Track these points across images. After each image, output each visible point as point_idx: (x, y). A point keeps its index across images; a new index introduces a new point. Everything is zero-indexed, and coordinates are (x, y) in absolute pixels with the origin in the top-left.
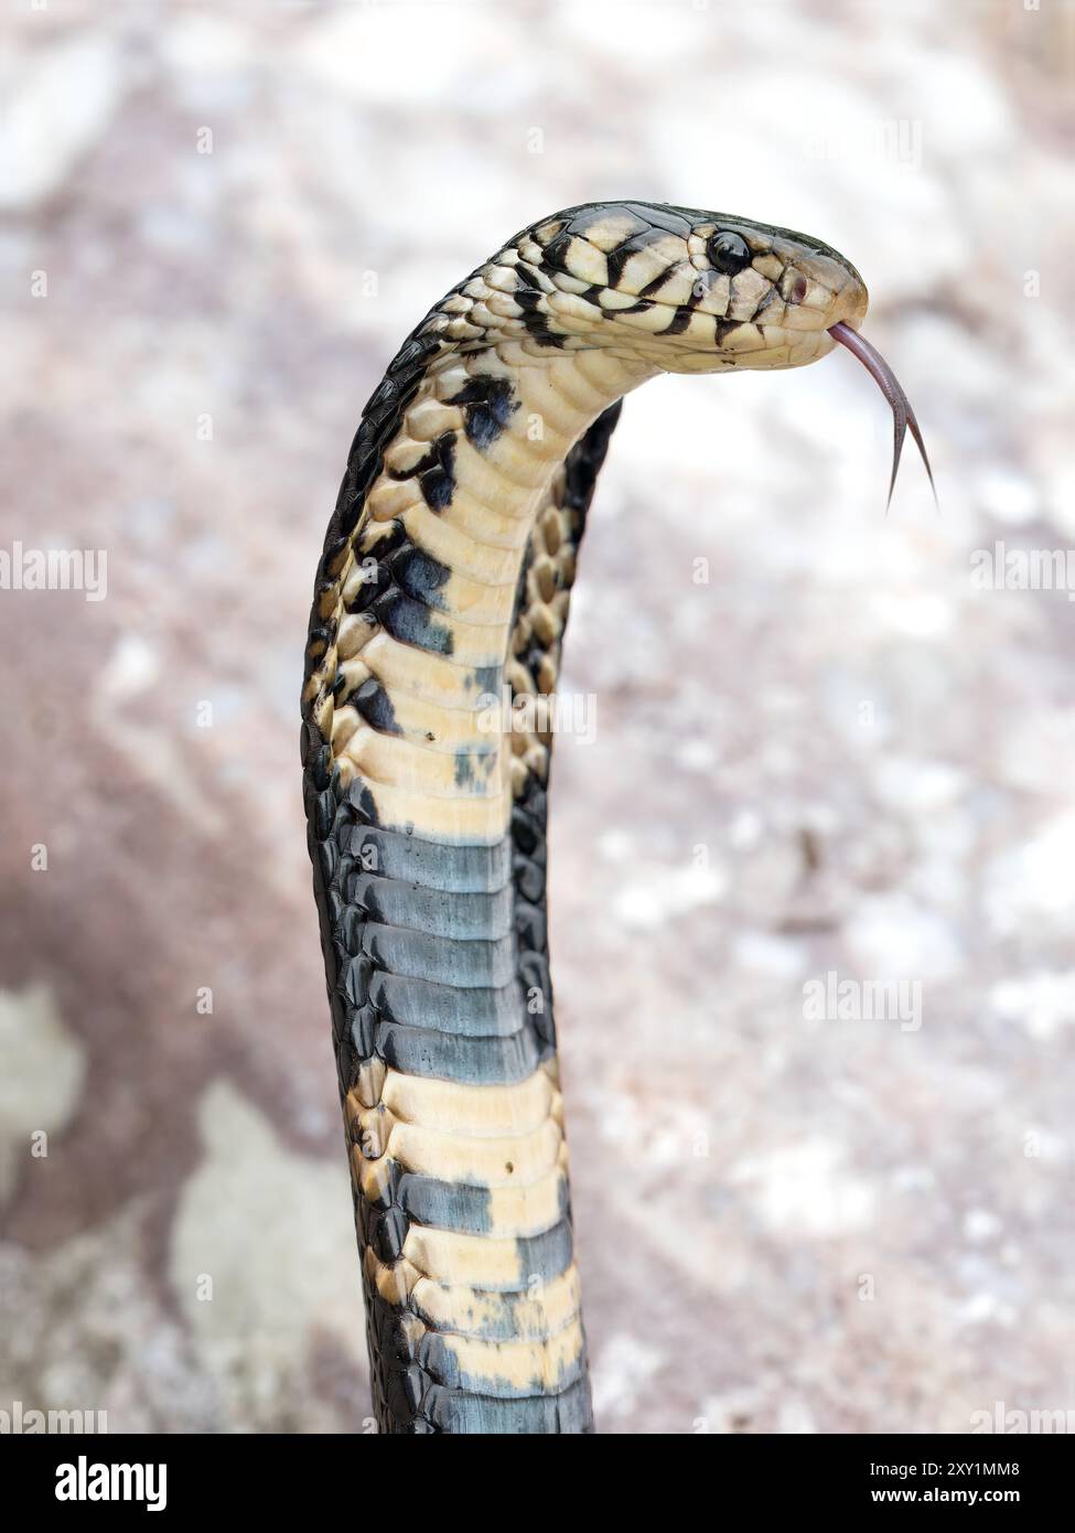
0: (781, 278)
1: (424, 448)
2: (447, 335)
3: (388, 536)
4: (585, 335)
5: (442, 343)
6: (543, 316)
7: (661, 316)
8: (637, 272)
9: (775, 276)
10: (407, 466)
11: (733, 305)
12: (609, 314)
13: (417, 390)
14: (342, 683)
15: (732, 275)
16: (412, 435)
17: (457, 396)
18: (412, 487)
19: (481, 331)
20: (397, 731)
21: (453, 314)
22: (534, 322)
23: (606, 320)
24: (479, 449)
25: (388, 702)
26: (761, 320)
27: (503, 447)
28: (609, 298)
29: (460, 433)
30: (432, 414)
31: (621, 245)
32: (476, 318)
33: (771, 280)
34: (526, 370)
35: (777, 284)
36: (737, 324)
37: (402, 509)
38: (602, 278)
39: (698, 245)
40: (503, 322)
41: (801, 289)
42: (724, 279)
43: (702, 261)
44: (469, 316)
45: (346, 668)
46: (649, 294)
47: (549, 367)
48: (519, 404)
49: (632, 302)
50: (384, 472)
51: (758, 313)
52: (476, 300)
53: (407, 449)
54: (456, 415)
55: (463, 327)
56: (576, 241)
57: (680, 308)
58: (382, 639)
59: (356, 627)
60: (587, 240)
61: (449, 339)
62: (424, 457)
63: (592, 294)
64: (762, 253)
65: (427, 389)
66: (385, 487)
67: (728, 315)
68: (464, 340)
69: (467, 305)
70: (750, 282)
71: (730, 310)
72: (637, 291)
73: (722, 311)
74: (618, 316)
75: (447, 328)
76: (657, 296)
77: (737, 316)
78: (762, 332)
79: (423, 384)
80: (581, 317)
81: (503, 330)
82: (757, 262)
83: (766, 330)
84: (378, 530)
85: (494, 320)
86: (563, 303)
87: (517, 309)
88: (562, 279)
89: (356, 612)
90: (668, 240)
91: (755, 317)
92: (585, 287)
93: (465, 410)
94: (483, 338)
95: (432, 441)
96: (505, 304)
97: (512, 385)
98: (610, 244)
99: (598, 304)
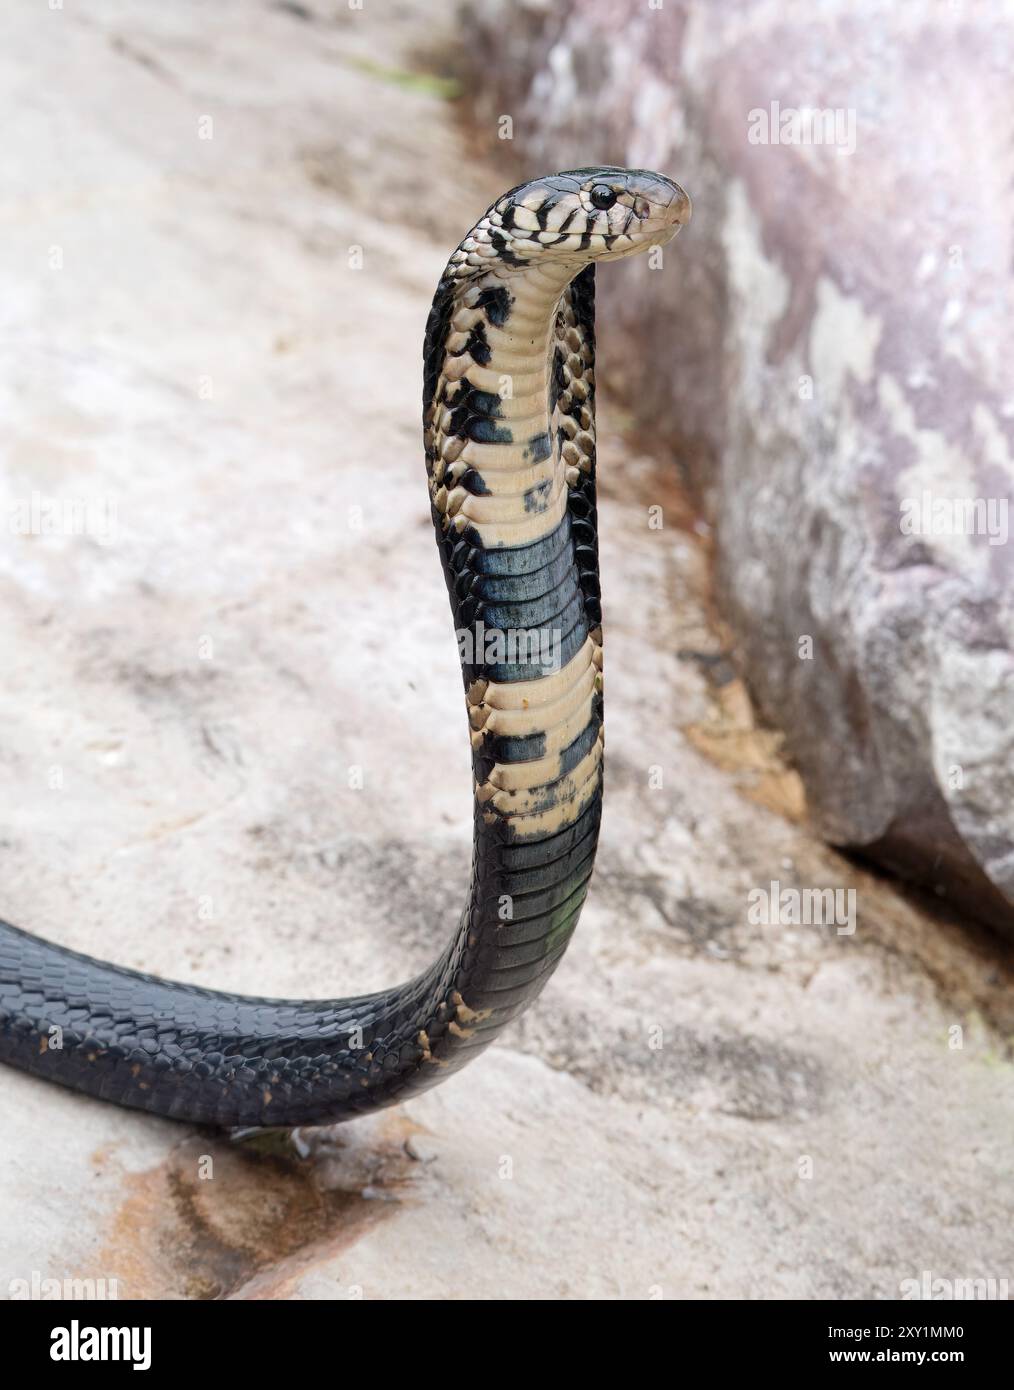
0: (634, 205)
1: (467, 335)
2: (457, 276)
3: (459, 388)
4: (538, 258)
5: (456, 281)
6: (511, 253)
7: (575, 241)
8: (555, 219)
9: (631, 204)
10: (459, 348)
11: (611, 227)
12: (546, 246)
13: (453, 307)
14: (450, 475)
15: (607, 209)
16: (458, 329)
17: (477, 303)
18: (467, 358)
19: (478, 268)
20: (488, 493)
21: (459, 263)
22: (507, 257)
23: (547, 249)
24: (499, 326)
25: (481, 479)
26: (629, 232)
27: (513, 322)
28: (544, 237)
29: (486, 322)
30: (466, 317)
31: (542, 205)
32: (472, 261)
33: (629, 207)
34: (511, 280)
35: (634, 208)
36: (615, 237)
37: (463, 372)
38: (536, 227)
39: (585, 196)
40: (488, 260)
41: (646, 208)
42: (603, 213)
43: (589, 206)
44: (467, 262)
45: (451, 467)
46: (565, 230)
47: (525, 276)
48: (514, 299)
49: (556, 236)
50: (448, 355)
51: (627, 227)
52: (469, 252)
53: (458, 339)
54: (480, 314)
55: (465, 269)
56: (518, 209)
57: (584, 234)
58: (471, 445)
59: (453, 444)
61: (459, 277)
62: (468, 340)
63: (534, 236)
64: (621, 193)
65: (459, 305)
66: (451, 363)
67: (610, 233)
68: (469, 276)
69: (465, 256)
70: (619, 212)
71: (610, 230)
72: (558, 230)
73: (606, 232)
74: (552, 246)
75: (456, 272)
76: (569, 231)
77: (614, 233)
78: (629, 238)
79: (455, 303)
80: (531, 250)
81: (490, 264)
82: (619, 199)
83: (632, 237)
84: (453, 387)
85: (482, 260)
86: (520, 244)
87: (494, 252)
88: (515, 232)
89: (452, 435)
90: (569, 197)
91: (624, 232)
92: (529, 234)
93: (484, 309)
94: (480, 271)
95: (470, 330)
96: (487, 250)
97: (507, 289)
98: (537, 207)
99: (539, 242)
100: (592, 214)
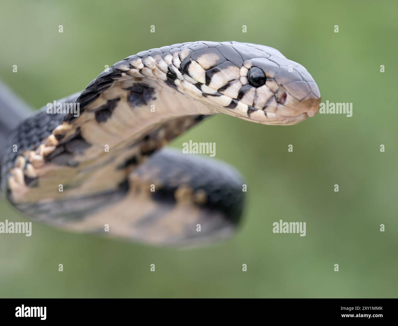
0: (277, 92)
1: (105, 102)
7: (226, 100)
8: (218, 80)
9: (275, 90)
11: (255, 102)
12: (205, 95)
15: (256, 87)
16: (103, 97)
21: (133, 67)
23: (204, 97)
26: (266, 110)
28: (206, 89)
29: (124, 99)
31: (212, 67)
32: (144, 73)
33: (273, 92)
35: (275, 93)
36: (256, 110)
38: (203, 80)
39: (244, 72)
41: (284, 98)
42: (253, 89)
43: (244, 81)
46: (222, 91)
48: (155, 99)
49: (214, 92)
51: (266, 106)
52: (146, 67)
55: (135, 73)
56: (193, 62)
57: (234, 99)
60: (198, 63)
63: (199, 85)
64: (270, 79)
67: (253, 106)
70: (264, 91)
71: (254, 104)
72: (217, 88)
73: (250, 103)
74: (208, 96)
75: (128, 71)
76: (224, 92)
77: (256, 106)
78: (266, 114)
80: (193, 93)
82: (268, 83)
83: (268, 114)
86: (186, 85)
88: (186, 76)
90: (232, 67)
91: (264, 109)
92: (195, 82)
93: (129, 93)
96: (160, 74)
98: (208, 66)
99: (201, 90)
100: (245, 88)
